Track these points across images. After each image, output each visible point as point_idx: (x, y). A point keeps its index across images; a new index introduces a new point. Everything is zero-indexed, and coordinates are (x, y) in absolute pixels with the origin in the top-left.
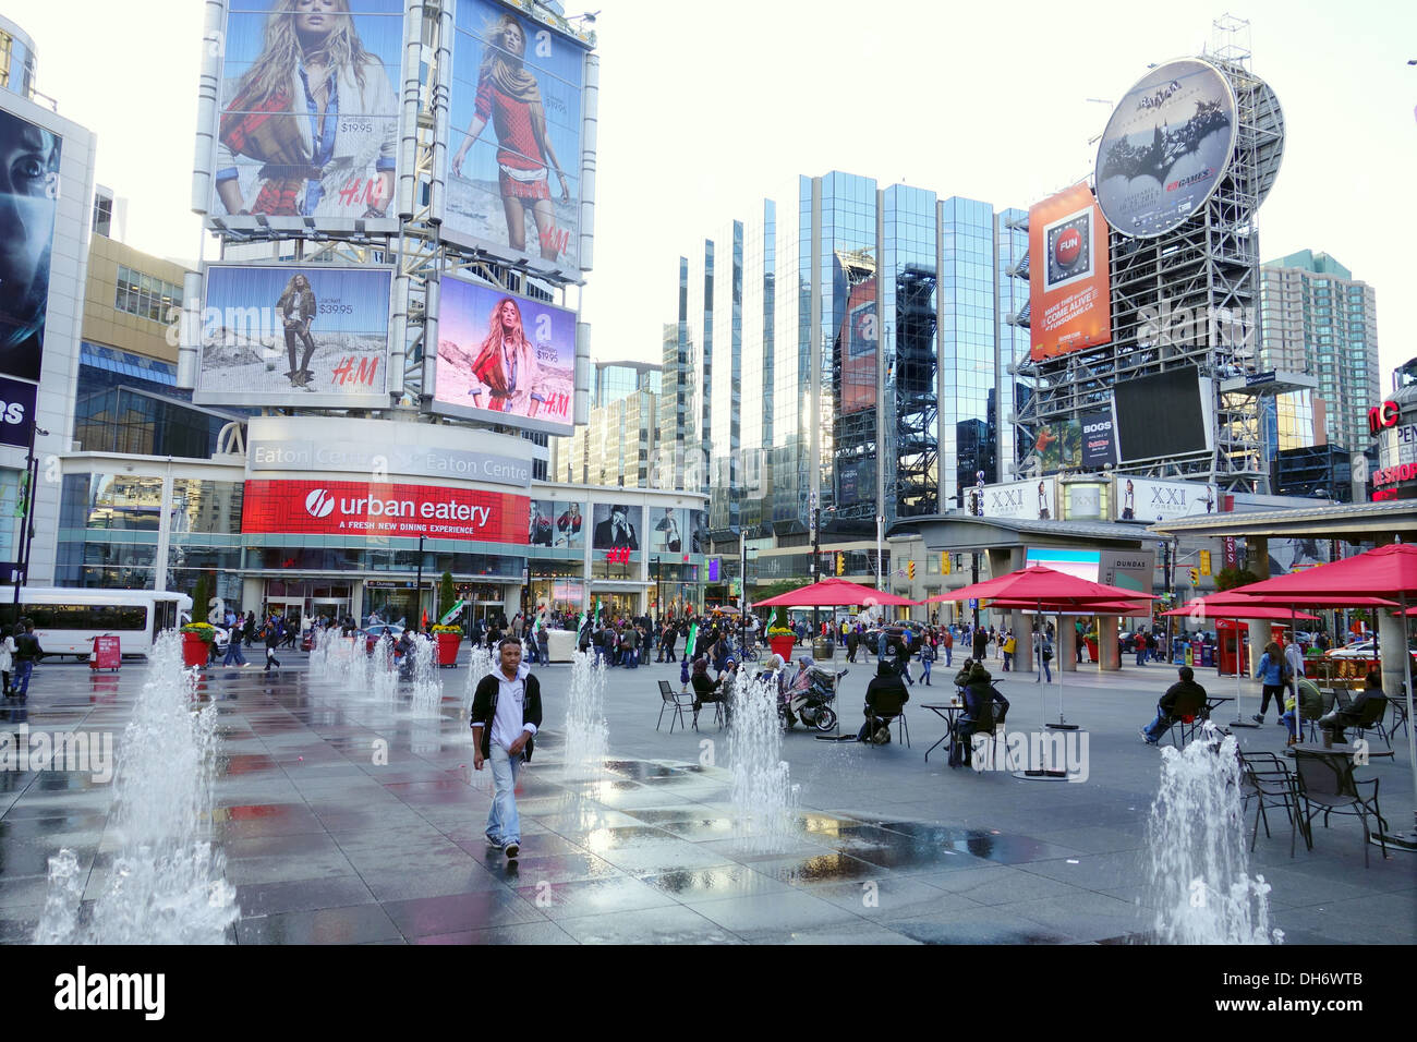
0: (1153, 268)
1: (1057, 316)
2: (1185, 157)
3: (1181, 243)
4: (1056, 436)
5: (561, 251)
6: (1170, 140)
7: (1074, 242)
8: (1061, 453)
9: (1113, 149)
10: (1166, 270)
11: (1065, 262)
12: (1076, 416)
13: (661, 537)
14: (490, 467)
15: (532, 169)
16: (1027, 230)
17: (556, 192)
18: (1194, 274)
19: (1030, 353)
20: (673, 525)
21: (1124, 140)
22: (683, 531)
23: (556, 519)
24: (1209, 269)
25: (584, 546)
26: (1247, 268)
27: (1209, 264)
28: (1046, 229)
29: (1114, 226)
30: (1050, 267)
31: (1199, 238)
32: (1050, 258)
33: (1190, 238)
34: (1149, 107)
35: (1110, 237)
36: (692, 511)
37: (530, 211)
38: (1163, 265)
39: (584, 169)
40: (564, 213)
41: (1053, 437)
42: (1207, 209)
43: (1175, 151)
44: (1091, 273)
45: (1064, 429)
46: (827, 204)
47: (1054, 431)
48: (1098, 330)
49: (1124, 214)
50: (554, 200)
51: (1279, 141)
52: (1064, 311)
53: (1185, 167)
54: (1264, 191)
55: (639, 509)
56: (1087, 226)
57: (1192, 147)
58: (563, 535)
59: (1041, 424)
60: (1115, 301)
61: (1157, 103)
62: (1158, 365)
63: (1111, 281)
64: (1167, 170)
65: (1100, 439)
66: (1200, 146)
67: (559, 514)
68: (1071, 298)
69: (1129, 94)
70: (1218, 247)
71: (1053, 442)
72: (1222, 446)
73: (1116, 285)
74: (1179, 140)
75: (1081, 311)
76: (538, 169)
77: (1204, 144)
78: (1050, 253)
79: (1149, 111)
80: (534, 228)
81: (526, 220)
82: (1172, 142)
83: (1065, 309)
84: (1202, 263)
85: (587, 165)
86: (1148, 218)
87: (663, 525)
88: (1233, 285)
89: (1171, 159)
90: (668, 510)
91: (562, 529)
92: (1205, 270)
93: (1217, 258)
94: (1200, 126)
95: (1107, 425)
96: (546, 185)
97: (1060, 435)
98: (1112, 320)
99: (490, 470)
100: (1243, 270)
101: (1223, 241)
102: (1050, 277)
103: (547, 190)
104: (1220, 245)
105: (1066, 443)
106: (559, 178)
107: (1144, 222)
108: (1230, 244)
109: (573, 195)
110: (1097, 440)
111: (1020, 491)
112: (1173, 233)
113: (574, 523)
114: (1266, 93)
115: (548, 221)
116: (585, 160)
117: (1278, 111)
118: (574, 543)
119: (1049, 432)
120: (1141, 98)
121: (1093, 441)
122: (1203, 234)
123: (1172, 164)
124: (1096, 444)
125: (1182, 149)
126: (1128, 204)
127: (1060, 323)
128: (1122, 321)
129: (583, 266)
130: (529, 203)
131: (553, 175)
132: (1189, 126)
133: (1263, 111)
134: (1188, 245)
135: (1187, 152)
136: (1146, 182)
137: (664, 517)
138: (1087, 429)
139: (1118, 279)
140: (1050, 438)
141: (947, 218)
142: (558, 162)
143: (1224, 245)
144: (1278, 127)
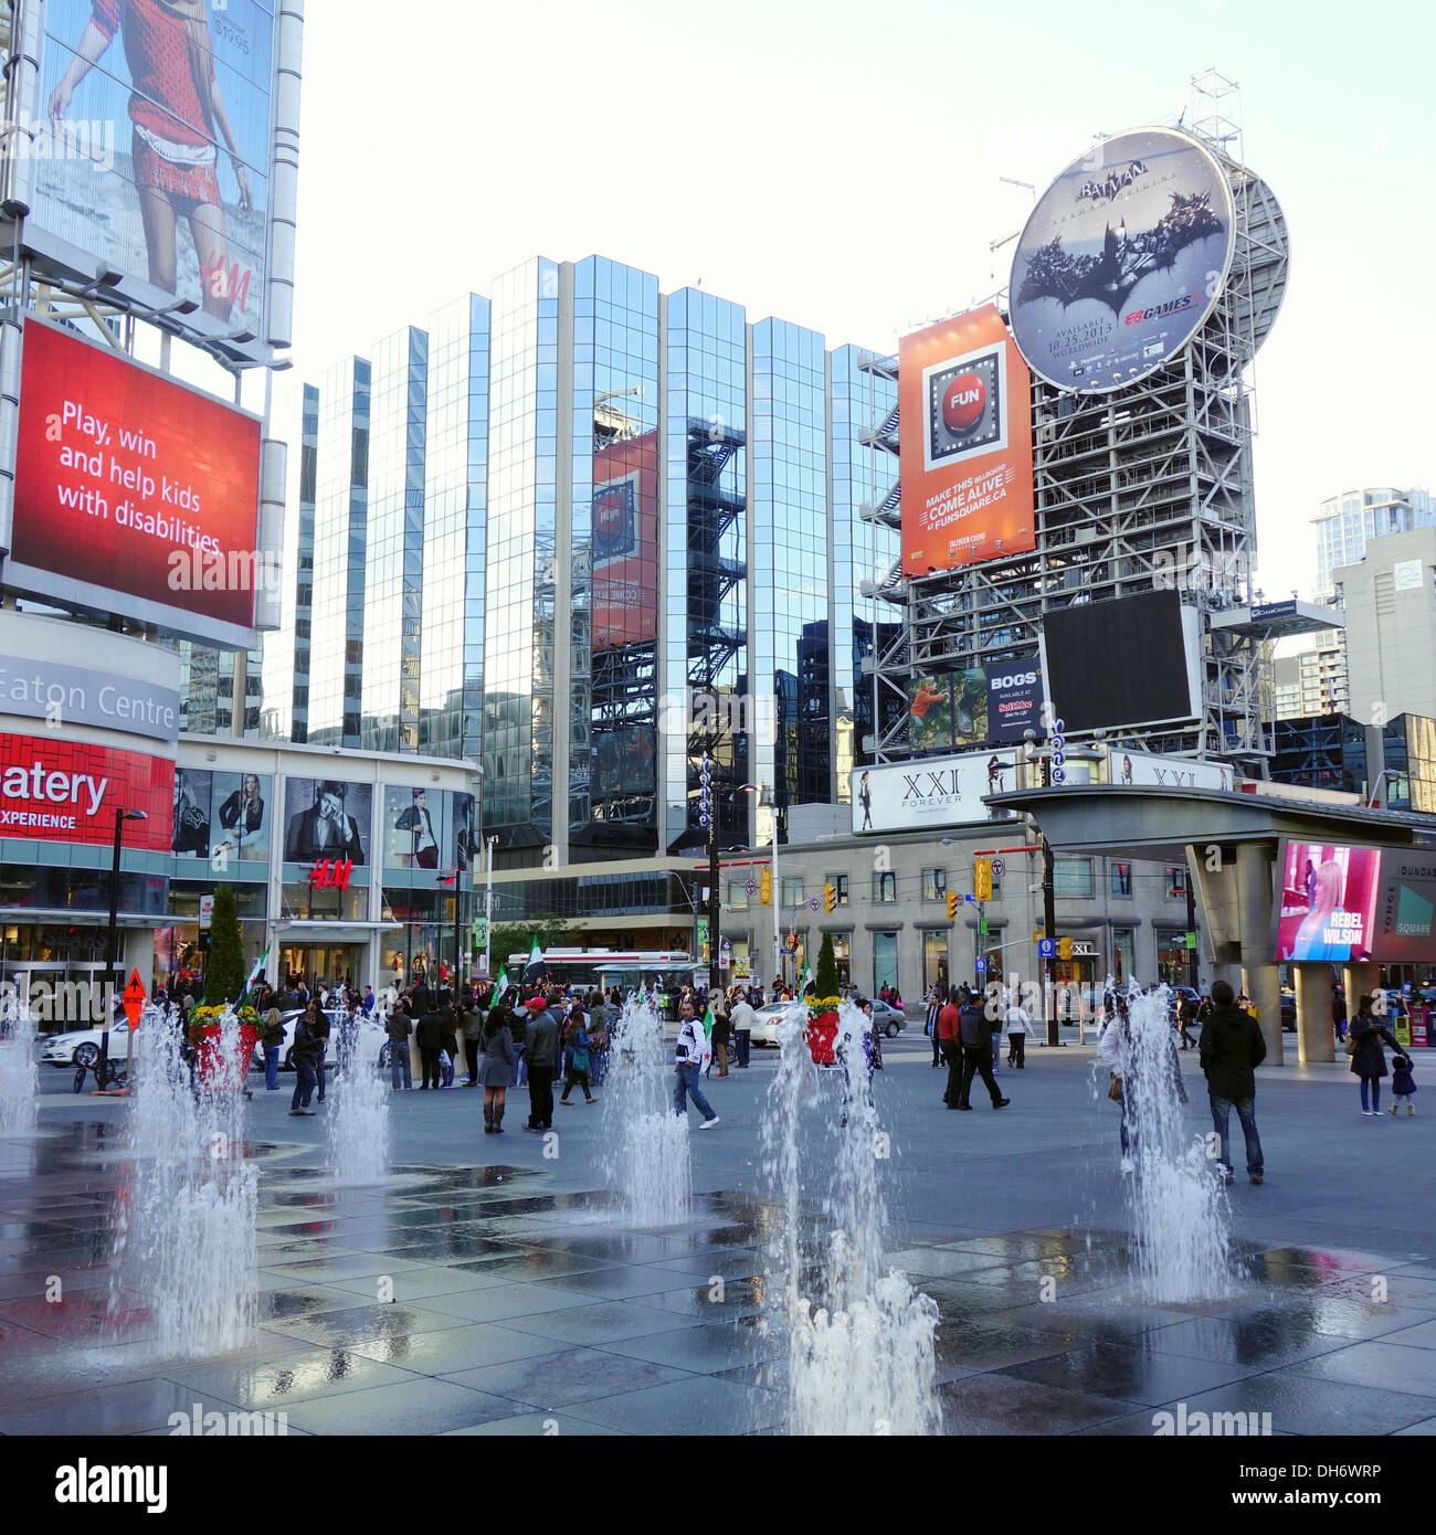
0: (1102, 439)
1: (948, 508)
2: (1154, 276)
3: (1148, 403)
4: (944, 694)
5: (238, 303)
6: (1129, 247)
7: (973, 396)
8: (954, 719)
9: (1038, 258)
10: (1120, 444)
11: (960, 425)
12: (976, 662)
13: (403, 841)
14: (111, 699)
15: (191, 145)
16: (895, 374)
17: (231, 195)
18: (1168, 450)
19: (900, 563)
20: (424, 821)
21: (1056, 246)
22: (441, 832)
23: (218, 803)
24: (1192, 444)
25: (268, 856)
26: (1236, 448)
27: (1192, 437)
28: (927, 373)
29: (1038, 373)
30: (933, 433)
31: (1177, 397)
32: (933, 419)
33: (1161, 397)
34: (1095, 197)
35: (1033, 390)
36: (457, 795)
37: (185, 220)
38: (1118, 434)
39: (276, 161)
40: (242, 234)
41: (940, 695)
42: (1188, 353)
43: (1138, 265)
44: (1002, 444)
45: (959, 684)
46: (584, 308)
47: (941, 686)
48: (1015, 530)
49: (1056, 356)
50: (225, 208)
51: (1282, 263)
52: (958, 501)
53: (1153, 290)
54: (1261, 335)
55: (366, 790)
56: (995, 371)
57: (1165, 261)
58: (229, 835)
59: (919, 676)
60: (1041, 487)
61: (1109, 193)
62: (1112, 587)
63: (1034, 458)
64: (1125, 293)
65: (1019, 699)
66: (1177, 259)
67: (222, 795)
68: (969, 482)
69: (1063, 176)
70: (1202, 411)
71: (939, 703)
72: (1212, 711)
73: (1042, 464)
74: (1144, 249)
75: (987, 501)
76: (203, 146)
77: (1184, 257)
78: (933, 410)
79: (1096, 203)
80: (192, 253)
81: (179, 237)
82: (1134, 251)
83: (960, 498)
84: (1180, 435)
85: (283, 153)
86: (1094, 364)
87: (410, 819)
88: (1221, 470)
89: (1132, 277)
90: (418, 792)
91: (228, 823)
92: (1184, 445)
93: (1202, 428)
94: (1178, 229)
95: (1031, 678)
96: (214, 179)
97: (952, 692)
98: (1036, 518)
99: (110, 703)
100: (1233, 449)
101: (1208, 402)
102: (934, 448)
103: (214, 187)
104: (1205, 409)
105: (963, 705)
106: (236, 168)
107: (1089, 369)
108: (1215, 408)
109: (259, 204)
110: (1013, 700)
111: (955, 773)
112: (1135, 388)
113: (250, 814)
114: (1262, 193)
115: (216, 245)
116: (281, 142)
117: (1279, 220)
118: (250, 852)
119: (934, 686)
120: (1082, 183)
121: (1006, 701)
122: (1183, 391)
123: (1135, 282)
124: (1012, 706)
125: (1150, 263)
126: (1063, 341)
127: (950, 519)
128: (1052, 518)
129: (273, 337)
130: (184, 206)
131: (225, 161)
132: (1159, 231)
133: (1257, 219)
134: (1159, 407)
135: (1158, 267)
136: (1090, 310)
137: (410, 805)
138: (997, 684)
139: (1045, 455)
140: (935, 697)
141: (761, 351)
142: (235, 140)
143: (1210, 408)
144: (1280, 244)
